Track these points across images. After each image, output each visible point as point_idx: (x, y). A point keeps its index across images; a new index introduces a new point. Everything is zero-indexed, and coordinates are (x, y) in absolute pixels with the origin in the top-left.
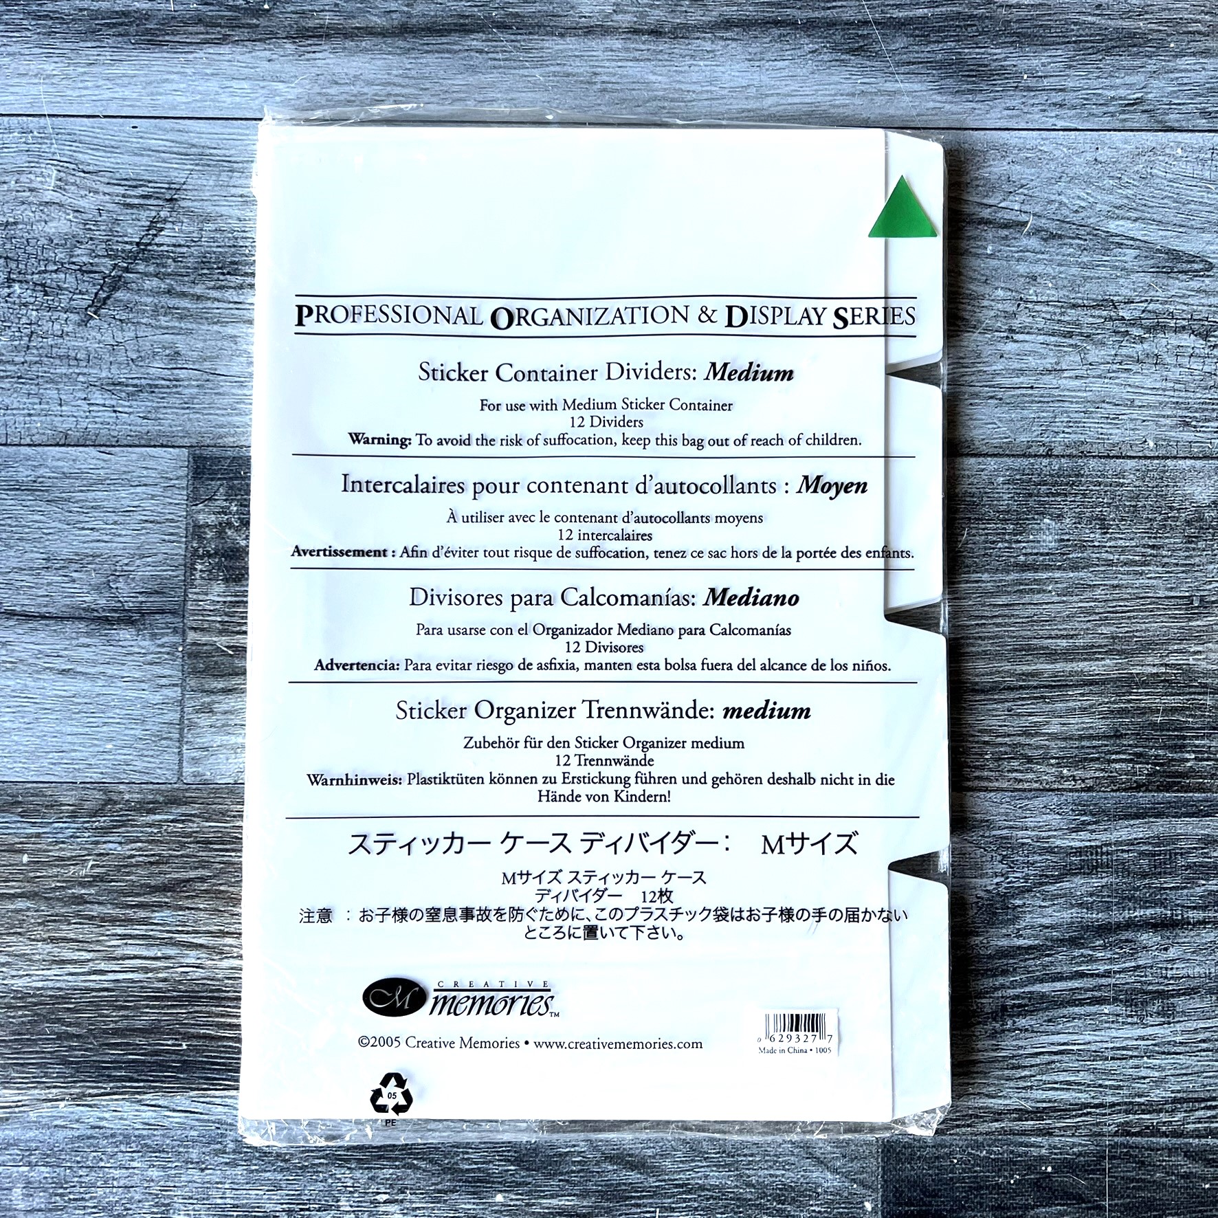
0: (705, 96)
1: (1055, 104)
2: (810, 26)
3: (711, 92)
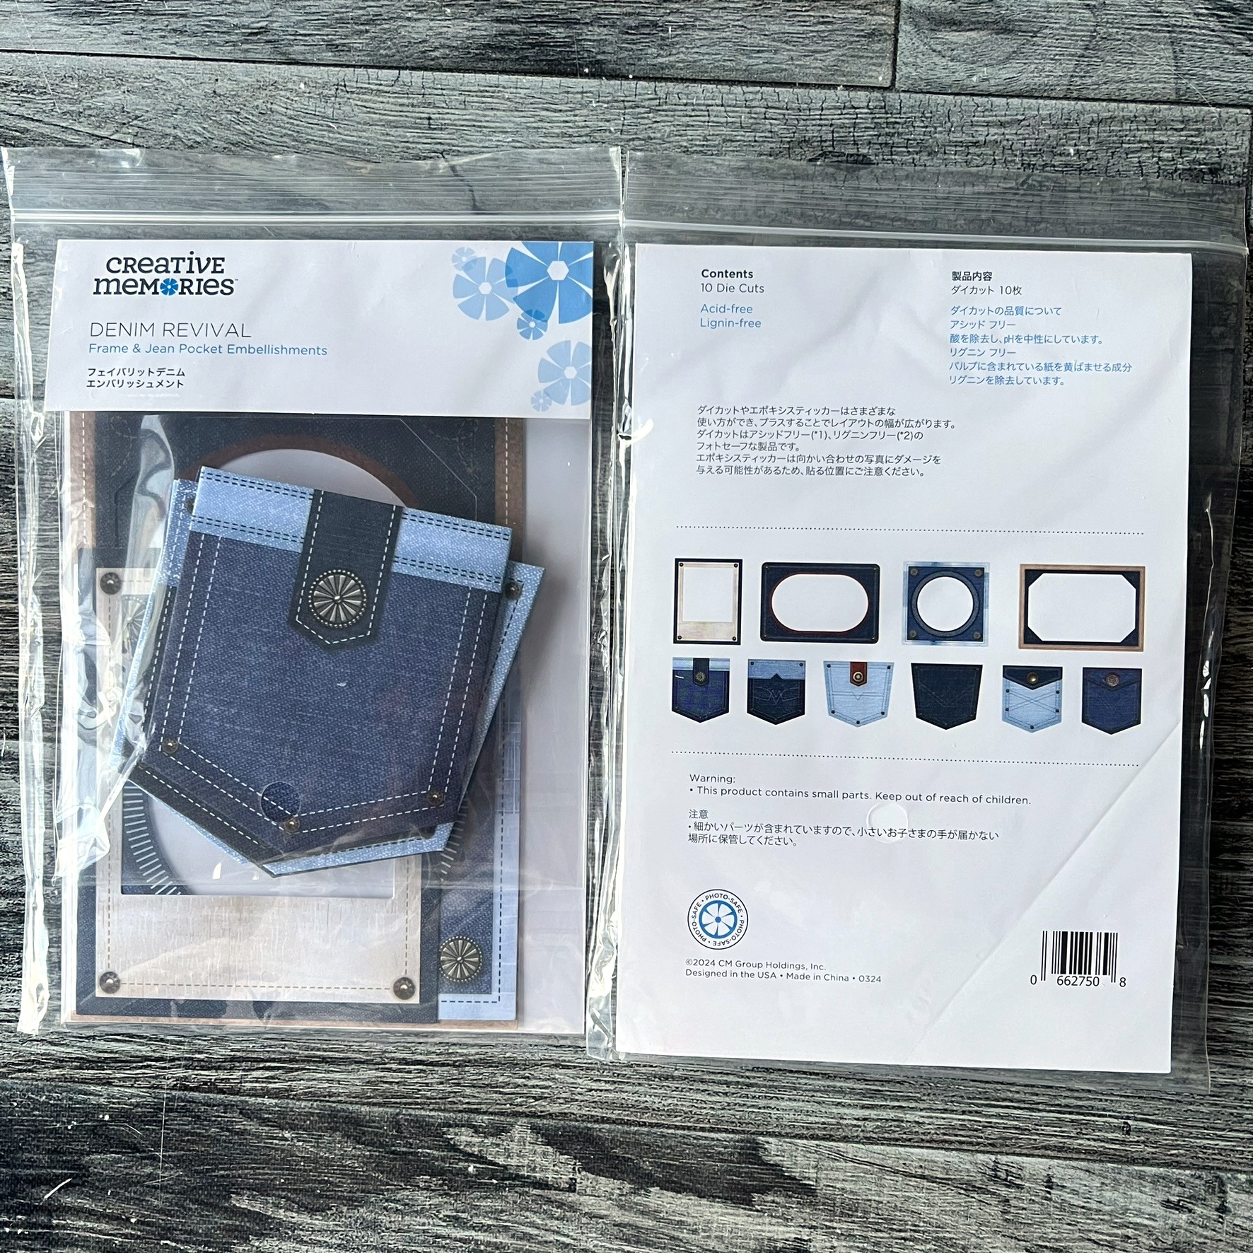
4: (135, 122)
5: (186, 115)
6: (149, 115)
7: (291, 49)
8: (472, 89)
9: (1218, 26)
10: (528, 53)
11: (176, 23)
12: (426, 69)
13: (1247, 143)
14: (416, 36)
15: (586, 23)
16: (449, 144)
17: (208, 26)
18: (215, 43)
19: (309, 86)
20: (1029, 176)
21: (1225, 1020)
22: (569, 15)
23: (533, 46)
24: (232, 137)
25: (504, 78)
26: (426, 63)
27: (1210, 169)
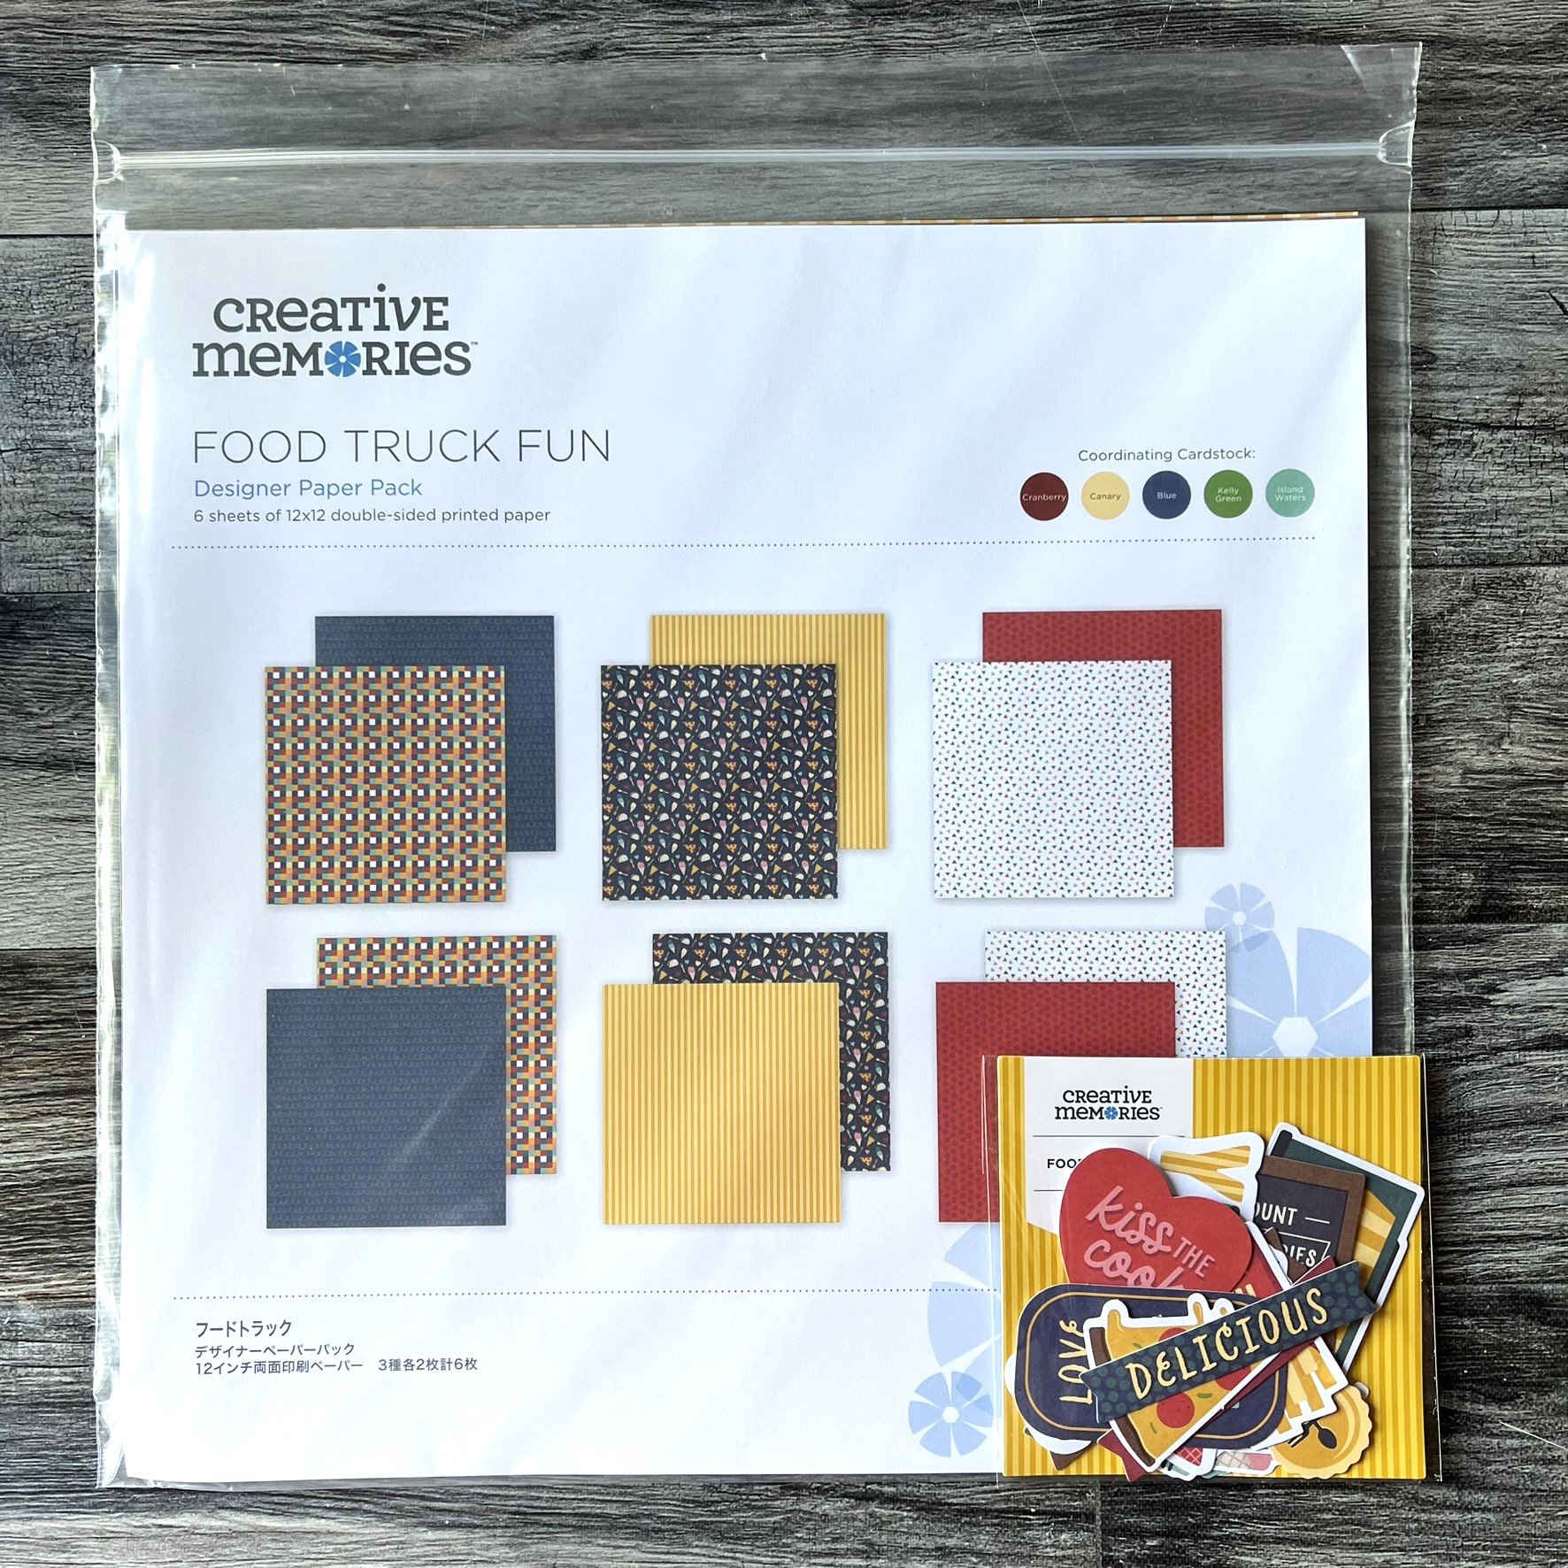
0: (883, 189)
1: (1262, 186)
2: (994, 108)
3: (889, 185)
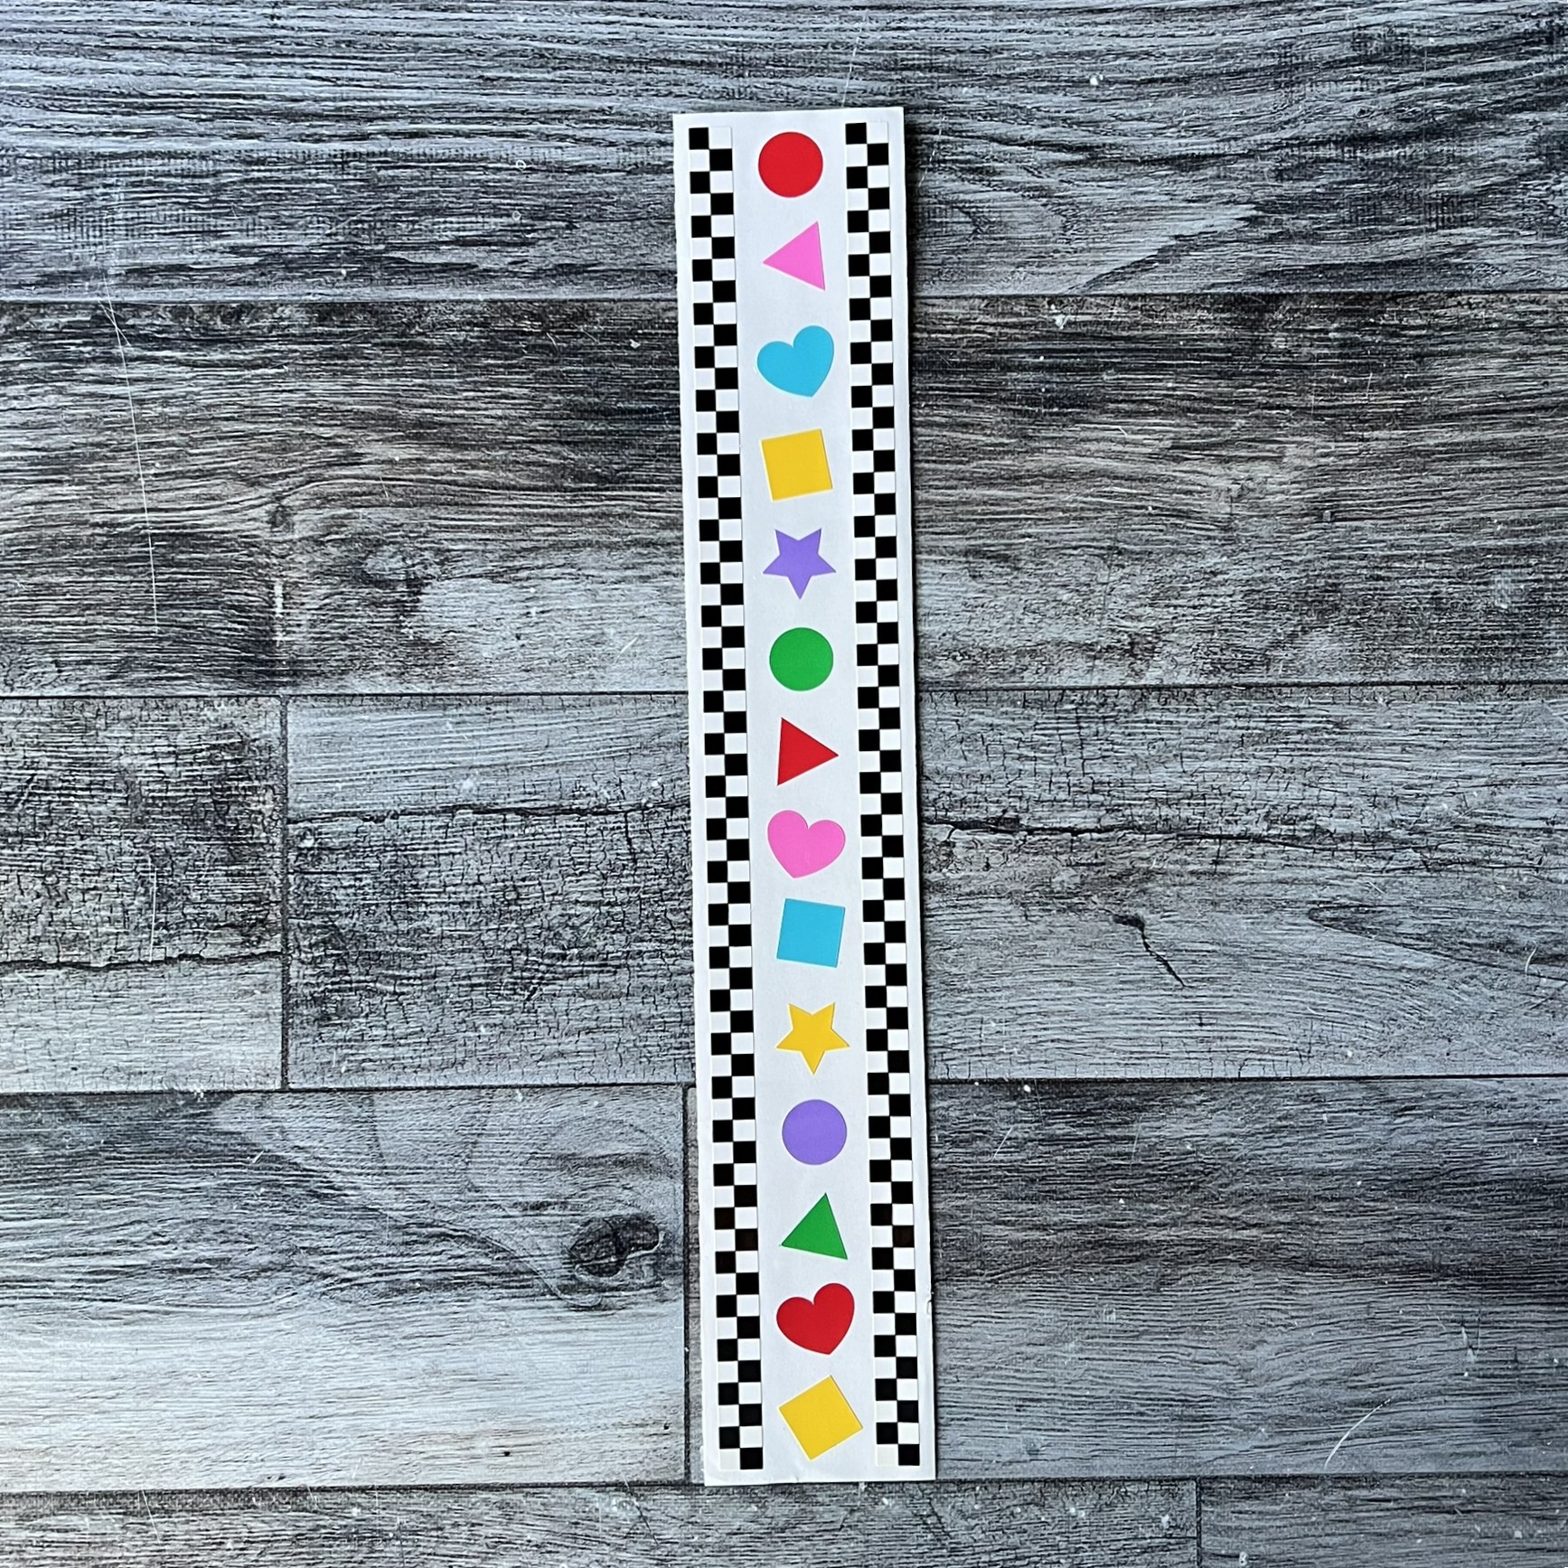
4: (1539, 1001)
5: (1481, 1013)
6: (1525, 1010)
7: (1364, 1094)
8: (1155, 1061)
9: (333, 1177)
10: (1093, 1104)
11: (1499, 1116)
12: (1209, 1080)
13: (291, 1051)
14: (1223, 1117)
15: (1032, 1141)
16: (1176, 996)
17: (1462, 1114)
18: (1454, 1095)
19: (1342, 1054)
20: (528, 999)
21: (236, 76)
22: (1052, 1149)
23: (1089, 1113)
24: (1425, 991)
25: (1120, 1074)
26: (1209, 1086)
27: (329, 1019)
